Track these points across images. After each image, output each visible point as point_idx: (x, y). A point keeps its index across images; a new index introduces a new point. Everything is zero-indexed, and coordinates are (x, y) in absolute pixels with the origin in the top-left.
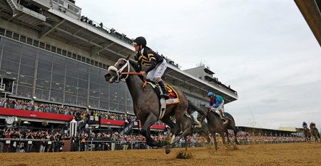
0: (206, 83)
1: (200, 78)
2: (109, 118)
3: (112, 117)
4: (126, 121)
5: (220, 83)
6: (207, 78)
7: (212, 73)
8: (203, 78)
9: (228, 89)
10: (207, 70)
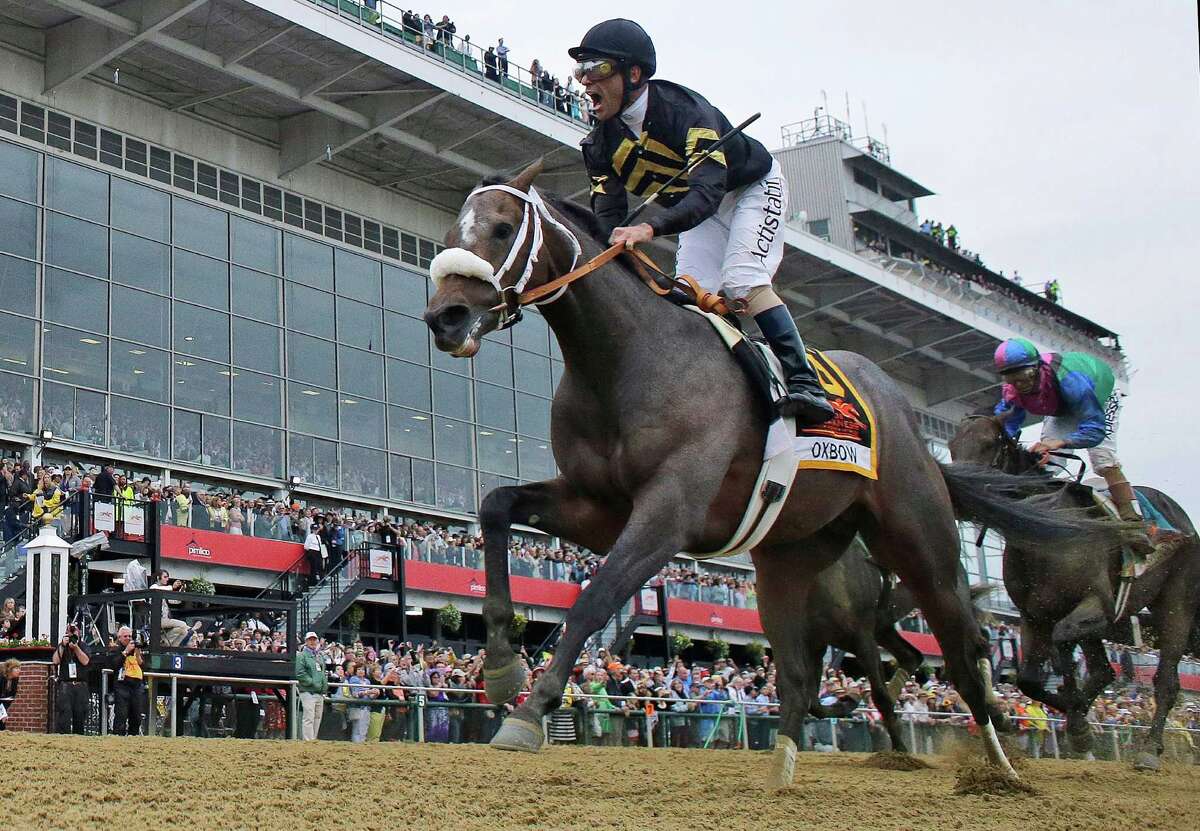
0: (868, 266)
1: (818, 228)
2: (200, 518)
3: (220, 514)
4: (313, 542)
5: (972, 269)
6: (870, 229)
7: (907, 190)
8: (843, 226)
9: (1044, 307)
10: (868, 171)
